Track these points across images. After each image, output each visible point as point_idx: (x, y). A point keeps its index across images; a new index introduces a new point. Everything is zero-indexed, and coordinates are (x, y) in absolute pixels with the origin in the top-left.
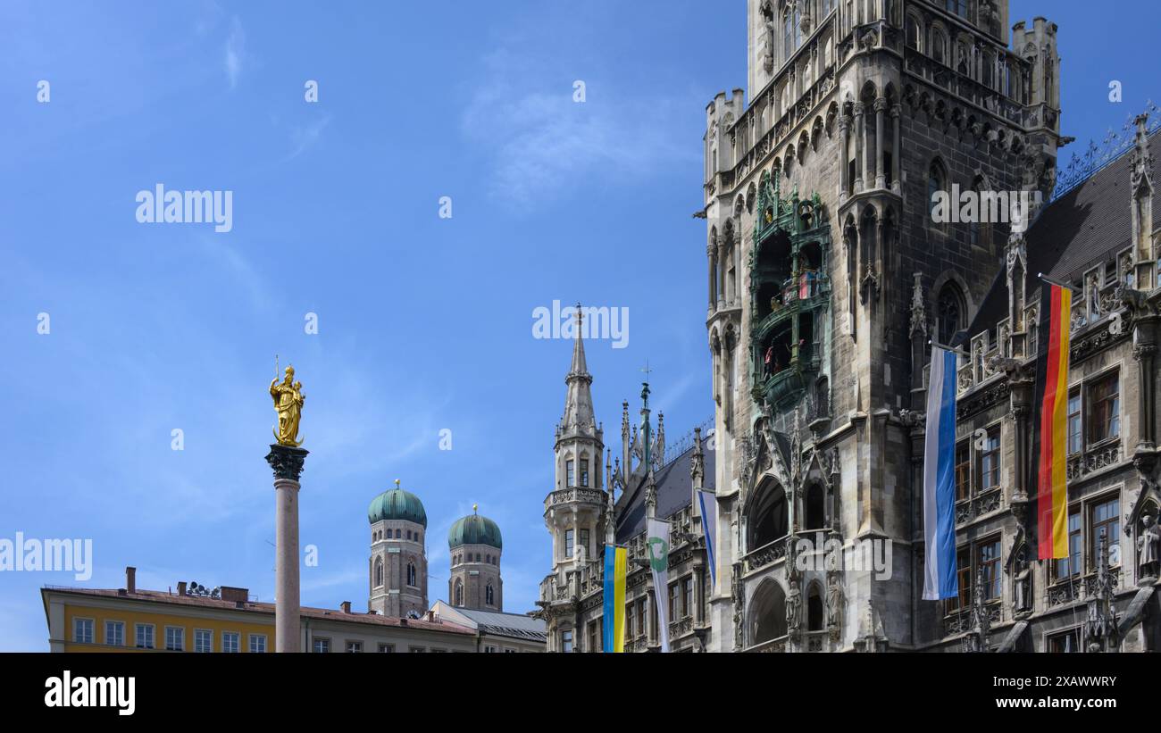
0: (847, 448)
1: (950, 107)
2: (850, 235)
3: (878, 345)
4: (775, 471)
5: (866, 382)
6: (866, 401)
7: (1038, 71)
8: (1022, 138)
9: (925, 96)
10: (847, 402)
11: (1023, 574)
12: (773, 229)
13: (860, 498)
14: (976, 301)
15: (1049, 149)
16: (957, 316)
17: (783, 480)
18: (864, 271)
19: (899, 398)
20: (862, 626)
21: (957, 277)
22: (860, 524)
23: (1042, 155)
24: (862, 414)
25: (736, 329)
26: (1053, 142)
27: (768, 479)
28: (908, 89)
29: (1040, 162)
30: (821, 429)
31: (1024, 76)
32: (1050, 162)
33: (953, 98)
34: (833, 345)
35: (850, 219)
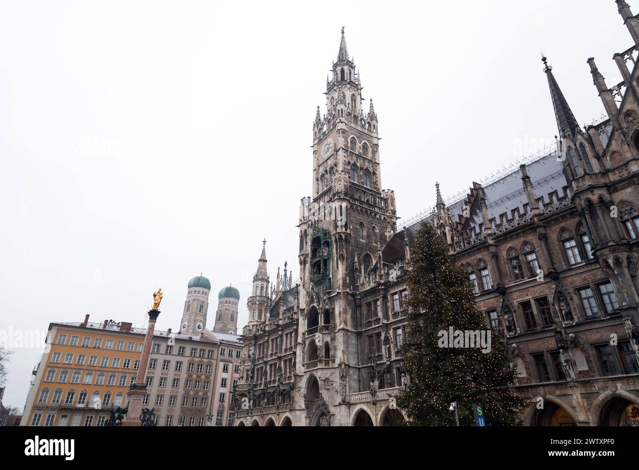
0: (336, 300)
1: (364, 210)
2: (336, 241)
3: (344, 272)
4: (315, 305)
5: (341, 282)
6: (341, 287)
7: (389, 201)
8: (386, 217)
9: (356, 208)
10: (336, 287)
11: (388, 346)
12: (316, 236)
13: (340, 317)
14: (375, 259)
15: (394, 220)
16: (369, 263)
17: (318, 308)
18: (340, 252)
19: (352, 286)
20: (340, 359)
21: (369, 253)
22: (340, 325)
23: (392, 222)
24: (340, 291)
25: (307, 259)
26: (395, 219)
27: (314, 307)
28: (352, 206)
29: (392, 223)
30: (329, 293)
31: (386, 202)
32: (395, 223)
33: (365, 208)
34: (333, 269)
35: (336, 237)
